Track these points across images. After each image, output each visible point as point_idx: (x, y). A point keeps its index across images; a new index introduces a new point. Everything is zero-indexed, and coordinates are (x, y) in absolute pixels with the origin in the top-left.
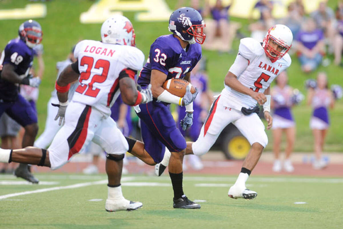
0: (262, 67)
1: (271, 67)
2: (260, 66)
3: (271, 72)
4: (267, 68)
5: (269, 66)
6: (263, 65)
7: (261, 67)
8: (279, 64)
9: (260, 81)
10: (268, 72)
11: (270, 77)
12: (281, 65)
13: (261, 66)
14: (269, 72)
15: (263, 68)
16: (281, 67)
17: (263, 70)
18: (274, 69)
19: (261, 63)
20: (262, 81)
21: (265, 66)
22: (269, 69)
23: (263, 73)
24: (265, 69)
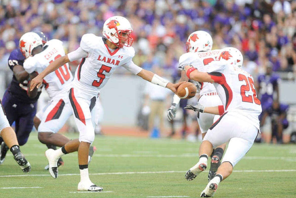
1: (111, 59)
2: (99, 59)
3: (111, 63)
5: (108, 59)
6: (102, 58)
8: (119, 56)
9: (102, 72)
10: (108, 63)
11: (111, 68)
13: (100, 59)
15: (102, 61)
16: (122, 58)
17: (103, 63)
18: (114, 61)
19: (100, 56)
20: (104, 72)
21: (104, 59)
22: (109, 61)
23: (103, 65)
24: (105, 61)
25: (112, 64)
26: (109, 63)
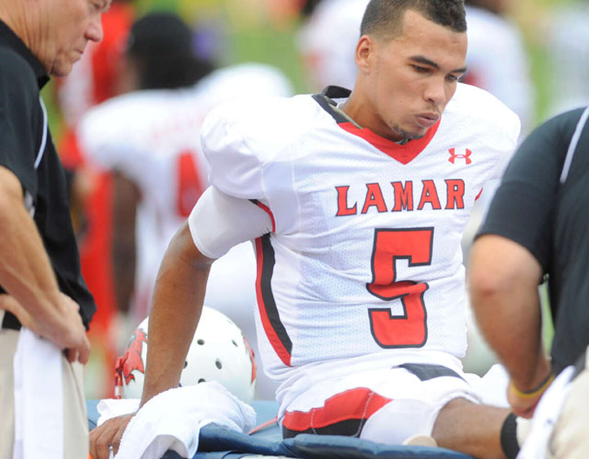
0: (360, 208)
1: (409, 183)
2: (344, 210)
3: (420, 208)
4: (389, 197)
5: (397, 185)
6: (357, 196)
7: (353, 211)
8: (452, 151)
9: (395, 277)
10: (404, 212)
11: (431, 229)
12: (469, 153)
13: (350, 205)
14: (415, 213)
15: (364, 211)
16: (468, 162)
17: (375, 219)
18: (429, 187)
19: (342, 192)
20: (404, 271)
21: (374, 196)
22: (404, 198)
23: (377, 231)
24: (382, 209)
25: (428, 206)
26: (410, 209)
